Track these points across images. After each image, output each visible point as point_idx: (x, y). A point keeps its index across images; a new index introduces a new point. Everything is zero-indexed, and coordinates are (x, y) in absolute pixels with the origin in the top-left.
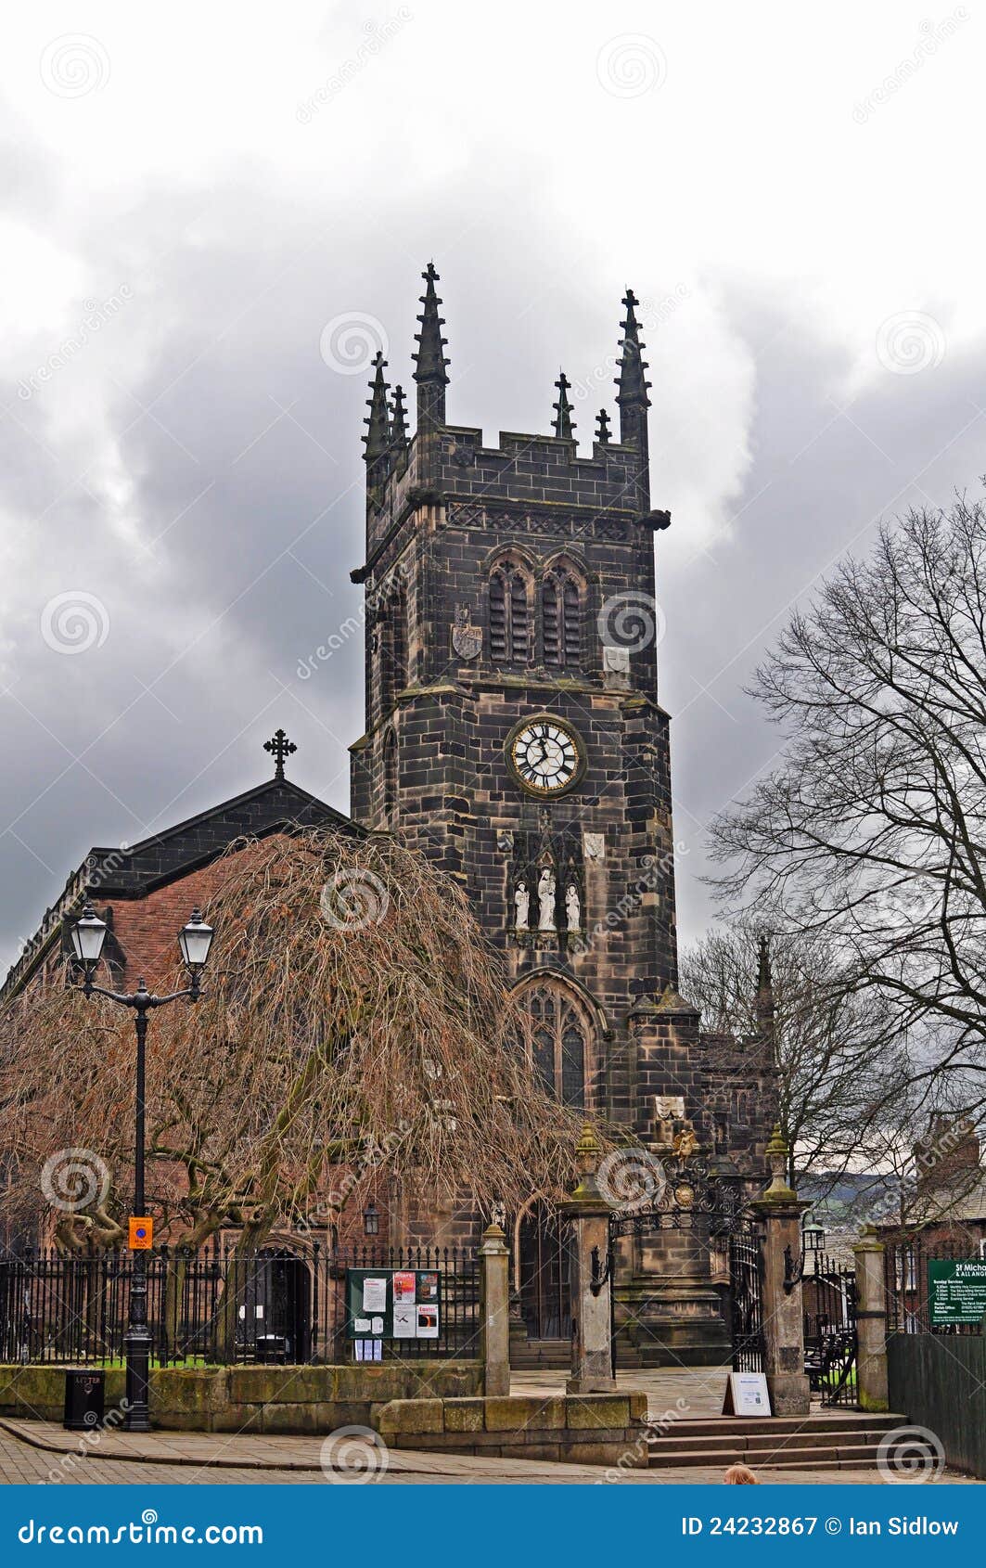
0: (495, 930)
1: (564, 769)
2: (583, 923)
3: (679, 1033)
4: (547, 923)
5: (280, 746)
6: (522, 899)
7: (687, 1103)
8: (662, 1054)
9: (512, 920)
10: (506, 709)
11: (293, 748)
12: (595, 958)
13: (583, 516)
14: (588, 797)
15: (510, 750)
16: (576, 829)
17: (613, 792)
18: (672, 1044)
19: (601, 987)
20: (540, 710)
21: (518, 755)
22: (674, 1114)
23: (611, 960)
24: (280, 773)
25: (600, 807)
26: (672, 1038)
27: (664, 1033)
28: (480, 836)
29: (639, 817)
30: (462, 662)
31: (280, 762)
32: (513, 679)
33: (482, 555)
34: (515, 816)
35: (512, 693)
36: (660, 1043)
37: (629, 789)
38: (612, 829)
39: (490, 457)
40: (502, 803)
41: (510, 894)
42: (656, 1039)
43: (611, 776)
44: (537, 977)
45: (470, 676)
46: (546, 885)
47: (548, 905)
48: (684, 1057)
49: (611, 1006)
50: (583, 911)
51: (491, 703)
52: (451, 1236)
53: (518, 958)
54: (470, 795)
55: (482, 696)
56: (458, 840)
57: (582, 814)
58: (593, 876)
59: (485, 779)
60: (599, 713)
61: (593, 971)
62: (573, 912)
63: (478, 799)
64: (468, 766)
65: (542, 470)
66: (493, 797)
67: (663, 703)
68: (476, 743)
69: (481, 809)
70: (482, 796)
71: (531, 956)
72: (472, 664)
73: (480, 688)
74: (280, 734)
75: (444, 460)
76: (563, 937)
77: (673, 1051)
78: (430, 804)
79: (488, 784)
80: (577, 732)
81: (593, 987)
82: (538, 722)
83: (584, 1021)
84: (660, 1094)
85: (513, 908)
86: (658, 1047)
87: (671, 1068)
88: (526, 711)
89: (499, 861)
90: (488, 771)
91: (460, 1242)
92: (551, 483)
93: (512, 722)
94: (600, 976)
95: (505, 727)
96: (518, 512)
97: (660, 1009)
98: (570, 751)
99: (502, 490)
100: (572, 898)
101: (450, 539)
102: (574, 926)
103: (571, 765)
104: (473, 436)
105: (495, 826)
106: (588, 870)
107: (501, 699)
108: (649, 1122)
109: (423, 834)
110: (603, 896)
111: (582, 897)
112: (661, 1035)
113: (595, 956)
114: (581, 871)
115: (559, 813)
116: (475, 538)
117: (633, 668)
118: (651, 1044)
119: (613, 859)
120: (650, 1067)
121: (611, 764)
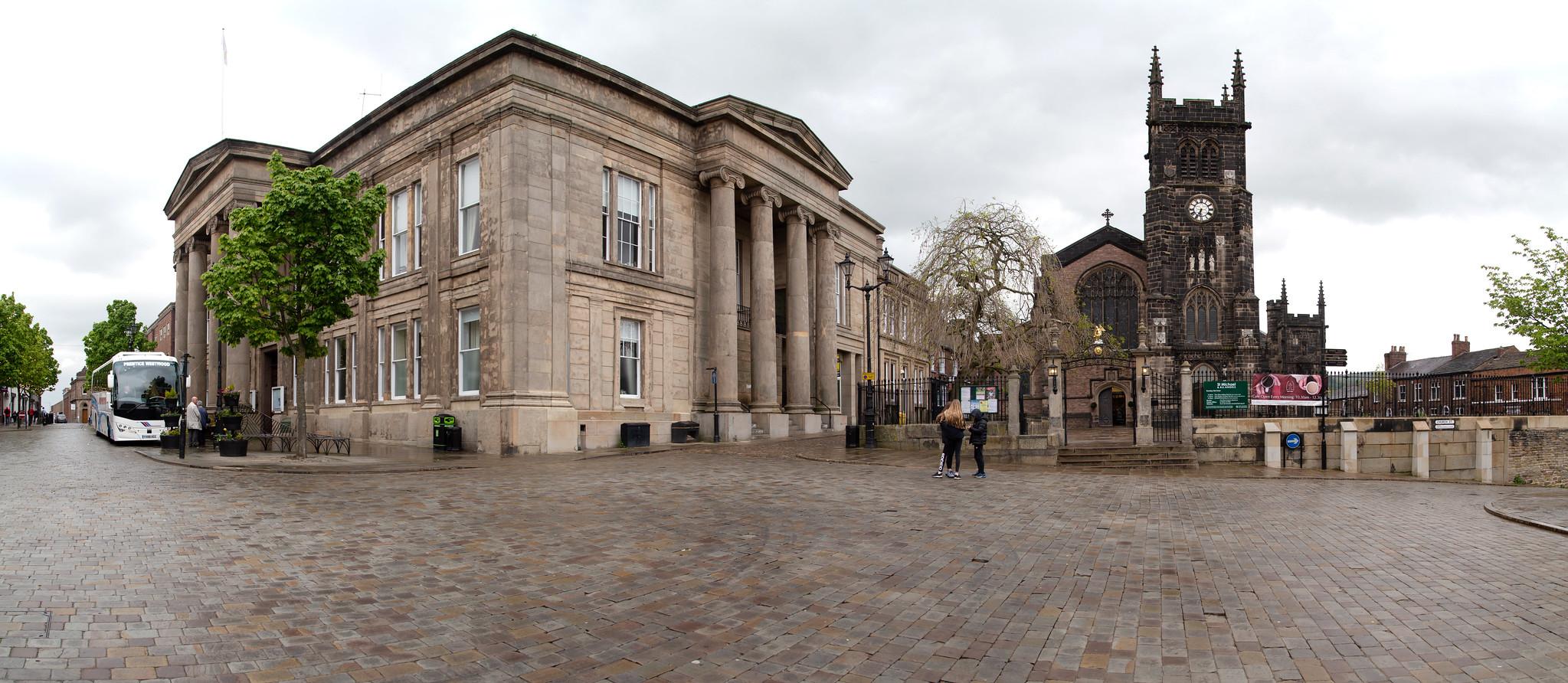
0: (1182, 271)
1: (1209, 214)
2: (1215, 268)
3: (1252, 307)
4: (1202, 268)
5: (1108, 214)
6: (1192, 260)
7: (1254, 333)
8: (1244, 314)
9: (1188, 268)
10: (1186, 194)
11: (1112, 215)
13: (1217, 126)
14: (1218, 223)
15: (1188, 208)
16: (1213, 235)
17: (1228, 221)
18: (1248, 311)
19: (1223, 291)
20: (1199, 193)
21: (1191, 210)
22: (1249, 335)
23: (1227, 281)
24: (1108, 223)
25: (1222, 226)
26: (1248, 308)
27: (1245, 306)
28: (1176, 239)
29: (1237, 229)
30: (1168, 178)
31: (1108, 220)
32: (1189, 183)
33: (1176, 141)
34: (1190, 231)
35: (1188, 188)
37: (1234, 220)
38: (1227, 234)
39: (1179, 108)
40: (1185, 227)
41: (1188, 259)
42: (1242, 309)
43: (1227, 215)
44: (1199, 288)
45: (1172, 183)
46: (1201, 255)
47: (1202, 262)
48: (1253, 316)
49: (1226, 298)
50: (1216, 264)
51: (1178, 191)
53: (1191, 281)
54: (1172, 224)
55: (1176, 189)
56: (1166, 240)
57: (1216, 229)
58: (1220, 251)
59: (1178, 218)
60: (1223, 193)
61: (1220, 285)
62: (1212, 264)
63: (1174, 226)
64: (1171, 214)
65: (1200, 110)
66: (1181, 225)
67: (1249, 188)
68: (1174, 207)
69: (1176, 229)
70: (1176, 225)
71: (1196, 280)
72: (1172, 179)
73: (1175, 187)
74: (1108, 210)
75: (1161, 110)
76: (1208, 273)
77: (1249, 314)
78: (1156, 228)
79: (1179, 220)
80: (1213, 200)
81: (1220, 290)
82: (1199, 197)
83: (1217, 303)
84: (1244, 328)
85: (1189, 263)
87: (1248, 319)
88: (1194, 194)
89: (1183, 247)
90: (1180, 215)
92: (1203, 115)
93: (1188, 198)
94: (1223, 286)
95: (1185, 200)
96: (1190, 126)
97: (1245, 298)
98: (1211, 207)
99: (1184, 118)
100: (1212, 259)
101: (1164, 136)
102: (1212, 269)
103: (1211, 212)
104: (1172, 102)
105: (1182, 235)
106: (1218, 249)
107: (1184, 190)
108: (1239, 339)
109: (1154, 239)
110: (1224, 258)
111: (1215, 259)
113: (1221, 280)
114: (1215, 249)
115: (1207, 229)
116: (1173, 135)
117: (1237, 177)
118: (1240, 310)
119: (1228, 245)
120: (1240, 319)
121: (1227, 211)
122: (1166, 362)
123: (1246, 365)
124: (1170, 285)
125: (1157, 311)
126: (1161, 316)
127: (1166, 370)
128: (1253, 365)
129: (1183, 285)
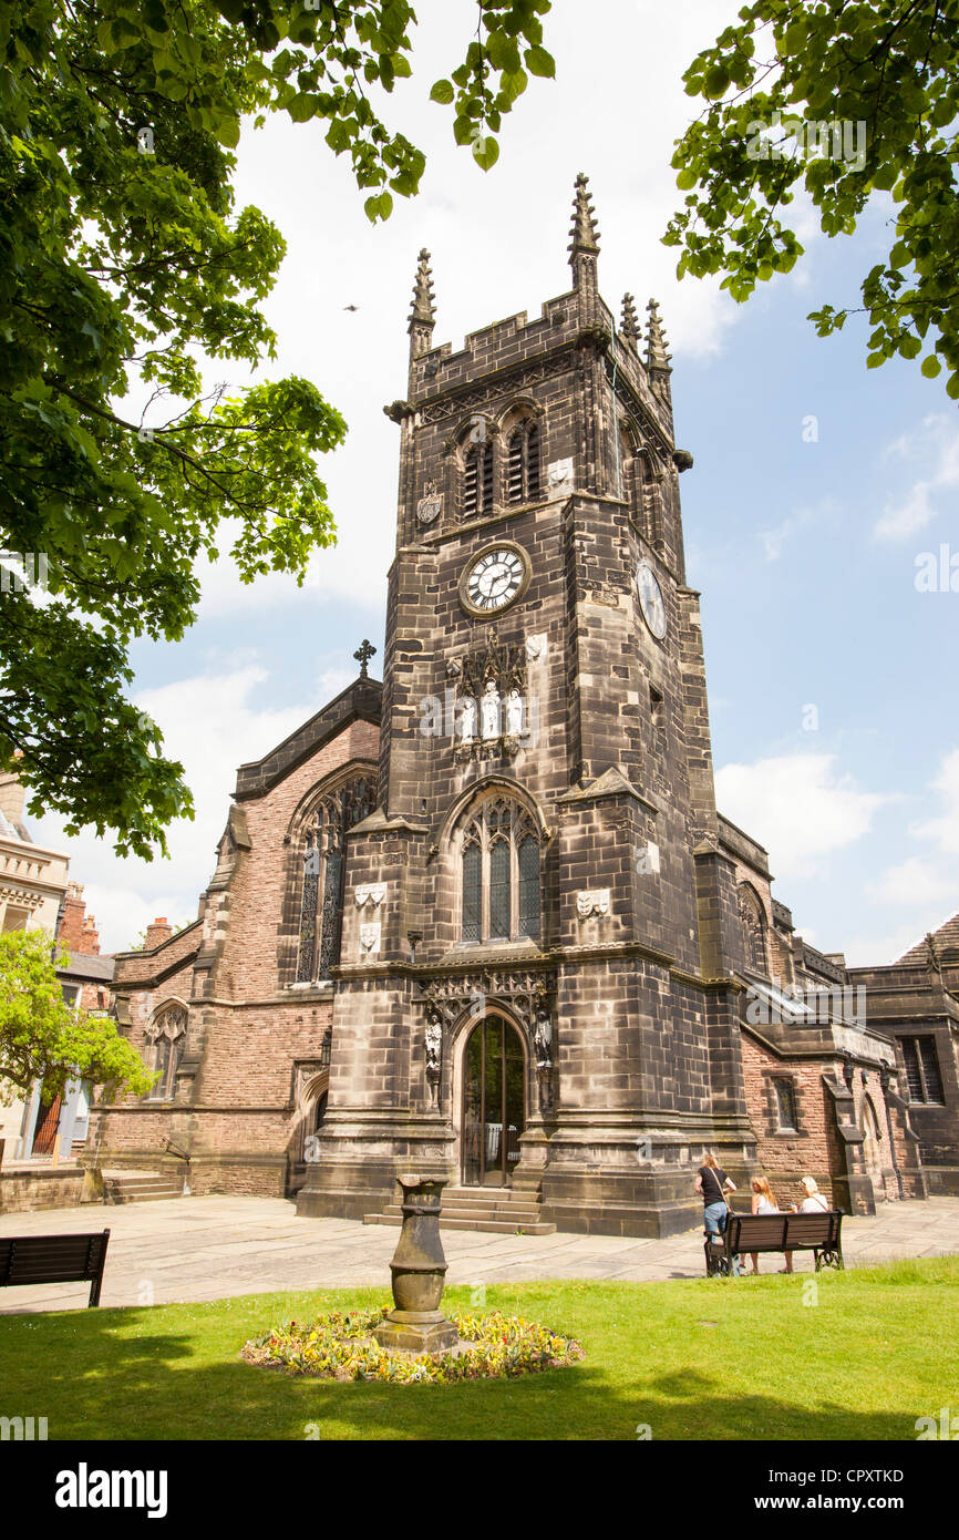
0: (444, 751)
1: (511, 586)
3: (606, 816)
7: (615, 894)
8: (585, 843)
10: (461, 551)
12: (536, 757)
14: (530, 603)
15: (465, 585)
16: (519, 637)
17: (553, 591)
18: (597, 830)
19: (542, 784)
20: (491, 541)
21: (471, 588)
22: (597, 909)
23: (553, 754)
25: (542, 609)
26: (598, 822)
27: (588, 819)
28: (435, 668)
30: (427, 526)
32: (471, 524)
34: (466, 641)
35: (467, 536)
36: (583, 831)
38: (554, 626)
39: (458, 358)
40: (456, 633)
42: (580, 826)
43: (554, 577)
44: (482, 789)
45: (434, 535)
48: (611, 843)
49: (551, 802)
51: (449, 551)
52: (368, 1065)
53: (460, 773)
54: (426, 635)
55: (442, 548)
56: (408, 677)
57: (526, 621)
58: (536, 677)
59: (442, 618)
60: (543, 524)
61: (534, 770)
63: (433, 636)
64: (428, 611)
65: (496, 347)
66: (448, 631)
68: (435, 589)
69: (438, 644)
70: (437, 633)
71: (476, 768)
72: (435, 525)
73: (439, 542)
76: (506, 742)
77: (597, 837)
79: (444, 621)
80: (522, 549)
81: (534, 786)
82: (491, 553)
84: (583, 888)
86: (581, 836)
87: (595, 856)
88: (478, 547)
90: (444, 610)
91: (374, 1071)
93: (468, 560)
94: (541, 773)
95: (461, 567)
96: (477, 389)
98: (517, 568)
101: (423, 434)
103: (518, 580)
104: (442, 352)
105: (449, 656)
106: (530, 673)
107: (457, 545)
108: (571, 922)
110: (544, 694)
112: (585, 822)
113: (537, 754)
114: (524, 675)
115: (505, 626)
116: (441, 425)
118: (573, 834)
119: (555, 654)
120: (571, 859)
121: (552, 564)
122: (376, 1010)
123: (590, 1008)
124: (412, 791)
125: (363, 865)
126: (373, 878)
127: (374, 1032)
128: (610, 1004)
129: (445, 787)
